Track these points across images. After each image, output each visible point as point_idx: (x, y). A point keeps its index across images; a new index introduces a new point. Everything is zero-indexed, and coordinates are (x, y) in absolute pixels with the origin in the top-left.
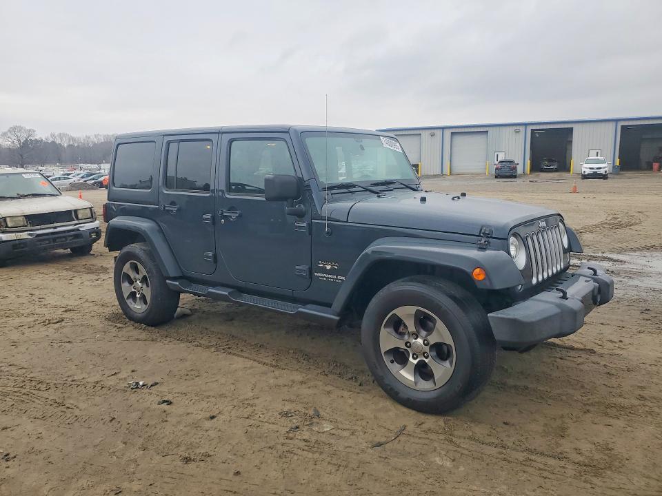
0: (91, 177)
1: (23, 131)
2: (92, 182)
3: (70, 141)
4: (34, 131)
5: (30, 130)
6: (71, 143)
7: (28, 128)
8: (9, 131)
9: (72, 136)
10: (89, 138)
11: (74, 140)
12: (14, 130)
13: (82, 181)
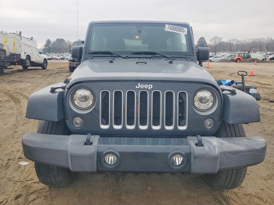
0: (231, 57)
1: (218, 38)
2: (231, 59)
3: (236, 42)
4: (222, 38)
5: (220, 38)
6: (237, 43)
7: (220, 37)
8: (213, 39)
9: (238, 40)
10: (245, 40)
11: (238, 41)
12: (215, 38)
13: (226, 59)
